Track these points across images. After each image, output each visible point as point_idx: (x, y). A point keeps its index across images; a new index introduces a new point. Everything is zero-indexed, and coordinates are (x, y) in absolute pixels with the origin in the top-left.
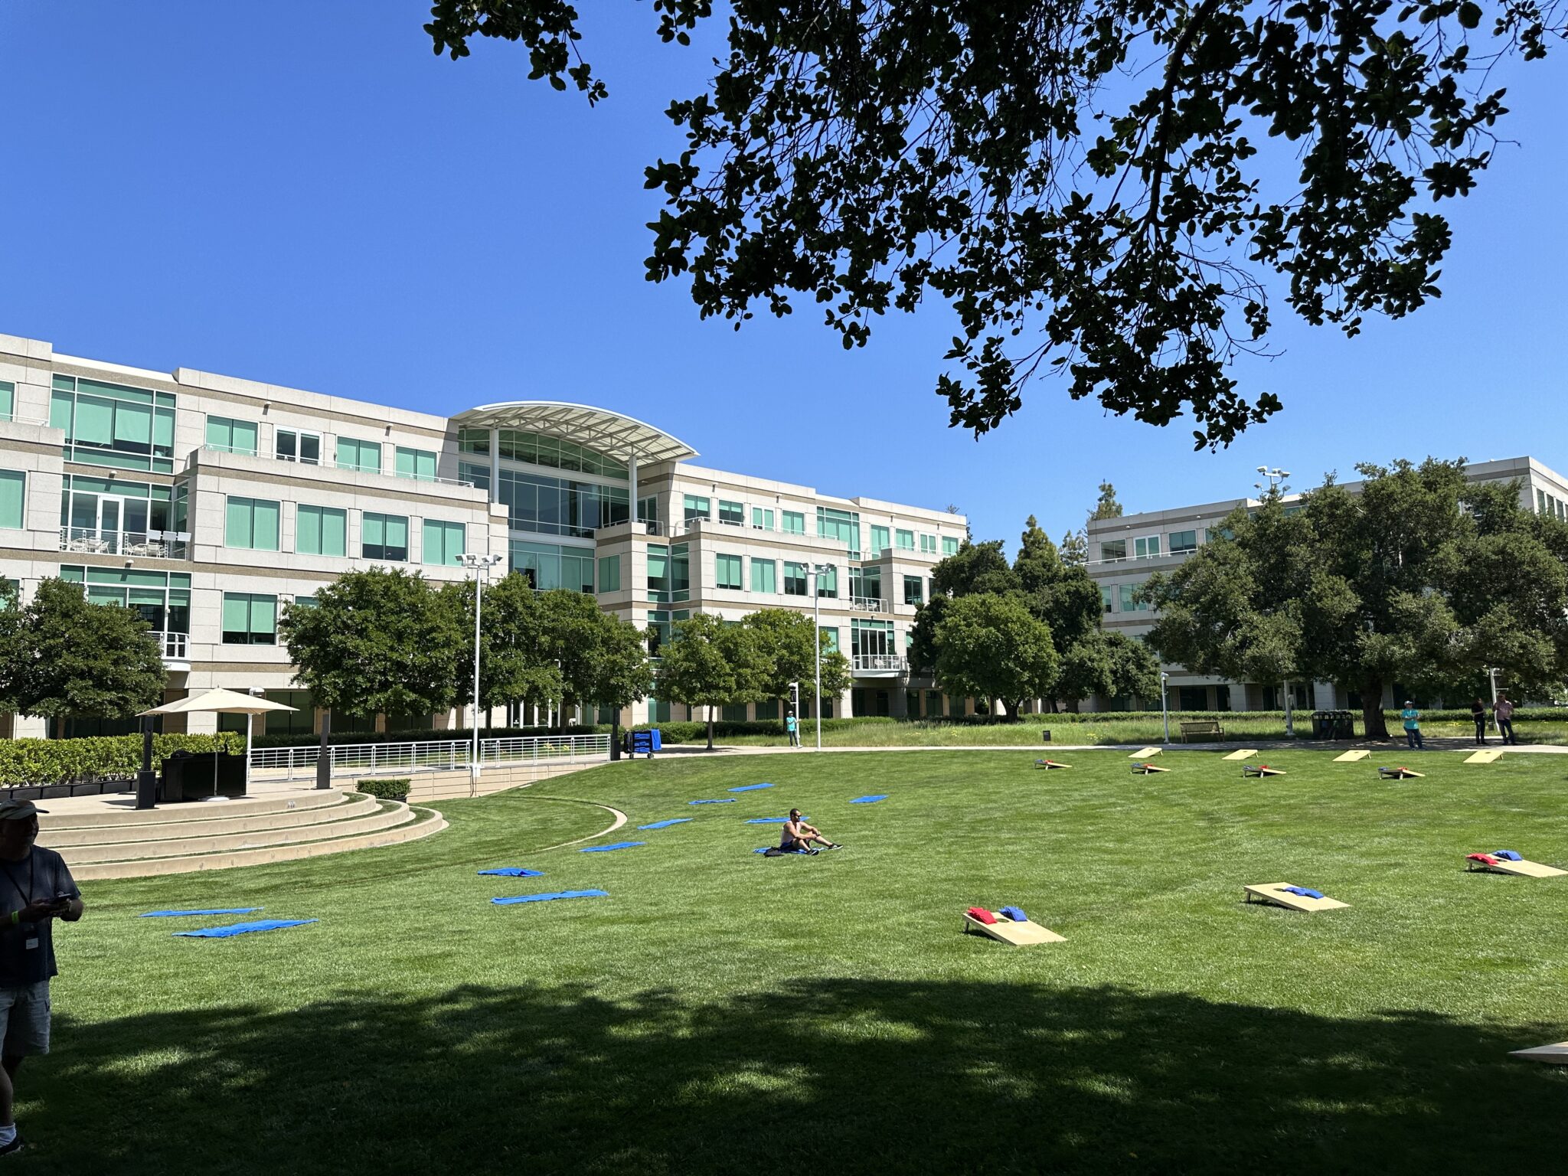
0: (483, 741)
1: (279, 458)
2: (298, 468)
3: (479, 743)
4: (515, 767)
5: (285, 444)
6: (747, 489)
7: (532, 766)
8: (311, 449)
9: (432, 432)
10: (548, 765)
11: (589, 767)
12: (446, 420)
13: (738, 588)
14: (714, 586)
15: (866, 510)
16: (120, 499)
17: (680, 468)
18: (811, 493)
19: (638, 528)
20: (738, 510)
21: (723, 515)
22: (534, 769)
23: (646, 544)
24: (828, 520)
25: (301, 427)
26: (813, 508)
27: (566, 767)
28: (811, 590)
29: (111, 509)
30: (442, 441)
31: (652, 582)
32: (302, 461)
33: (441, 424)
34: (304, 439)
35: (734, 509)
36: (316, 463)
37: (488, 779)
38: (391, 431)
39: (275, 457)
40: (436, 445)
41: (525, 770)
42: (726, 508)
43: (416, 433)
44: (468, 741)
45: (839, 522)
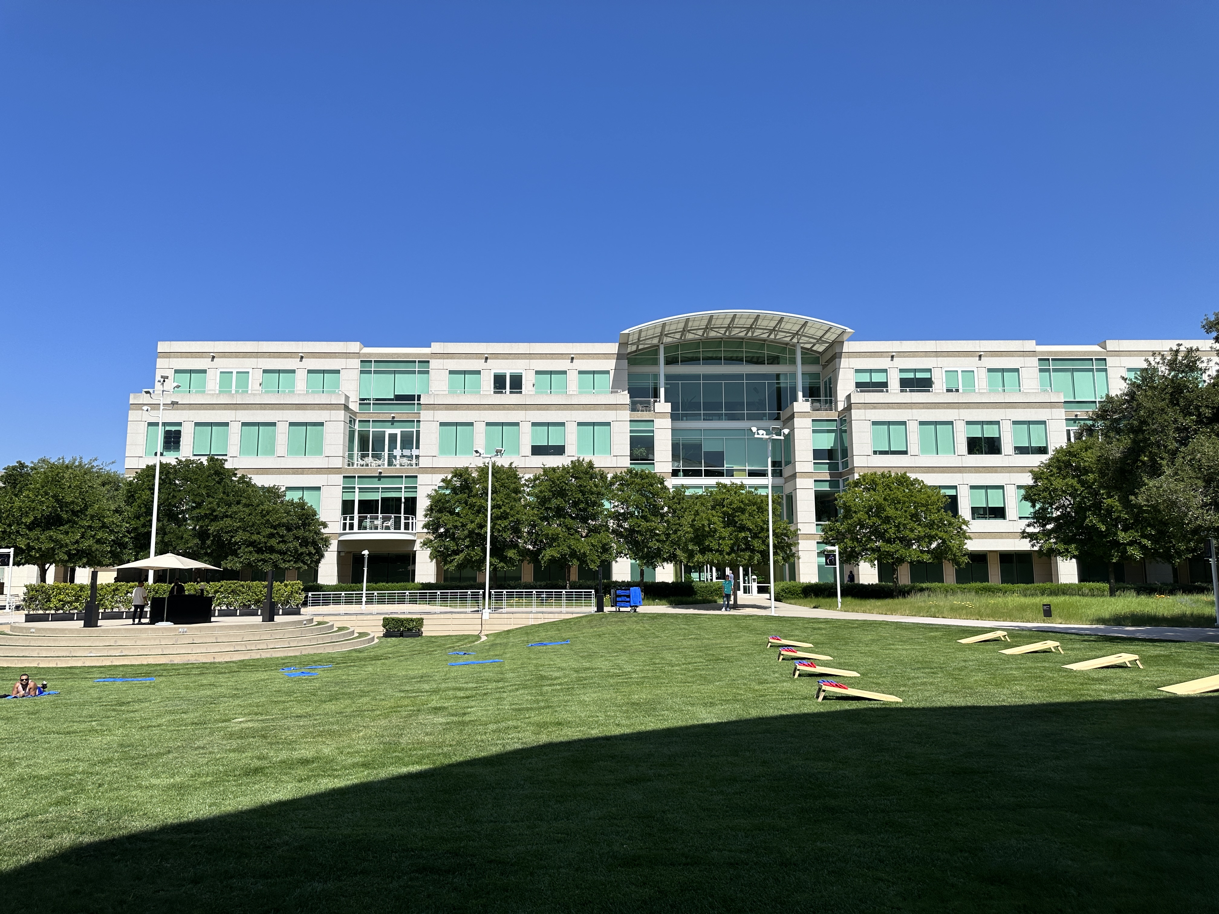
0: (493, 592)
1: (495, 392)
2: (508, 398)
3: (490, 593)
4: (516, 613)
5: (499, 382)
6: (937, 354)
7: (531, 612)
8: (517, 383)
9: (606, 356)
10: (543, 613)
11: (575, 616)
12: (617, 344)
13: (905, 453)
14: (871, 453)
15: (1118, 353)
16: (398, 431)
17: (849, 347)
18: (1030, 345)
19: (802, 405)
20: (926, 375)
21: (905, 384)
22: (531, 616)
23: (810, 420)
24: (1055, 370)
25: (508, 368)
26: (1034, 361)
27: (556, 616)
28: (1007, 446)
29: (393, 437)
30: (615, 361)
31: (818, 454)
32: (511, 392)
33: (613, 348)
34: (511, 377)
35: (919, 375)
36: (521, 392)
37: (495, 621)
38: (574, 360)
39: (492, 392)
40: (610, 365)
41: (524, 615)
42: (911, 375)
43: (593, 359)
44: (481, 592)
45: (1073, 370)
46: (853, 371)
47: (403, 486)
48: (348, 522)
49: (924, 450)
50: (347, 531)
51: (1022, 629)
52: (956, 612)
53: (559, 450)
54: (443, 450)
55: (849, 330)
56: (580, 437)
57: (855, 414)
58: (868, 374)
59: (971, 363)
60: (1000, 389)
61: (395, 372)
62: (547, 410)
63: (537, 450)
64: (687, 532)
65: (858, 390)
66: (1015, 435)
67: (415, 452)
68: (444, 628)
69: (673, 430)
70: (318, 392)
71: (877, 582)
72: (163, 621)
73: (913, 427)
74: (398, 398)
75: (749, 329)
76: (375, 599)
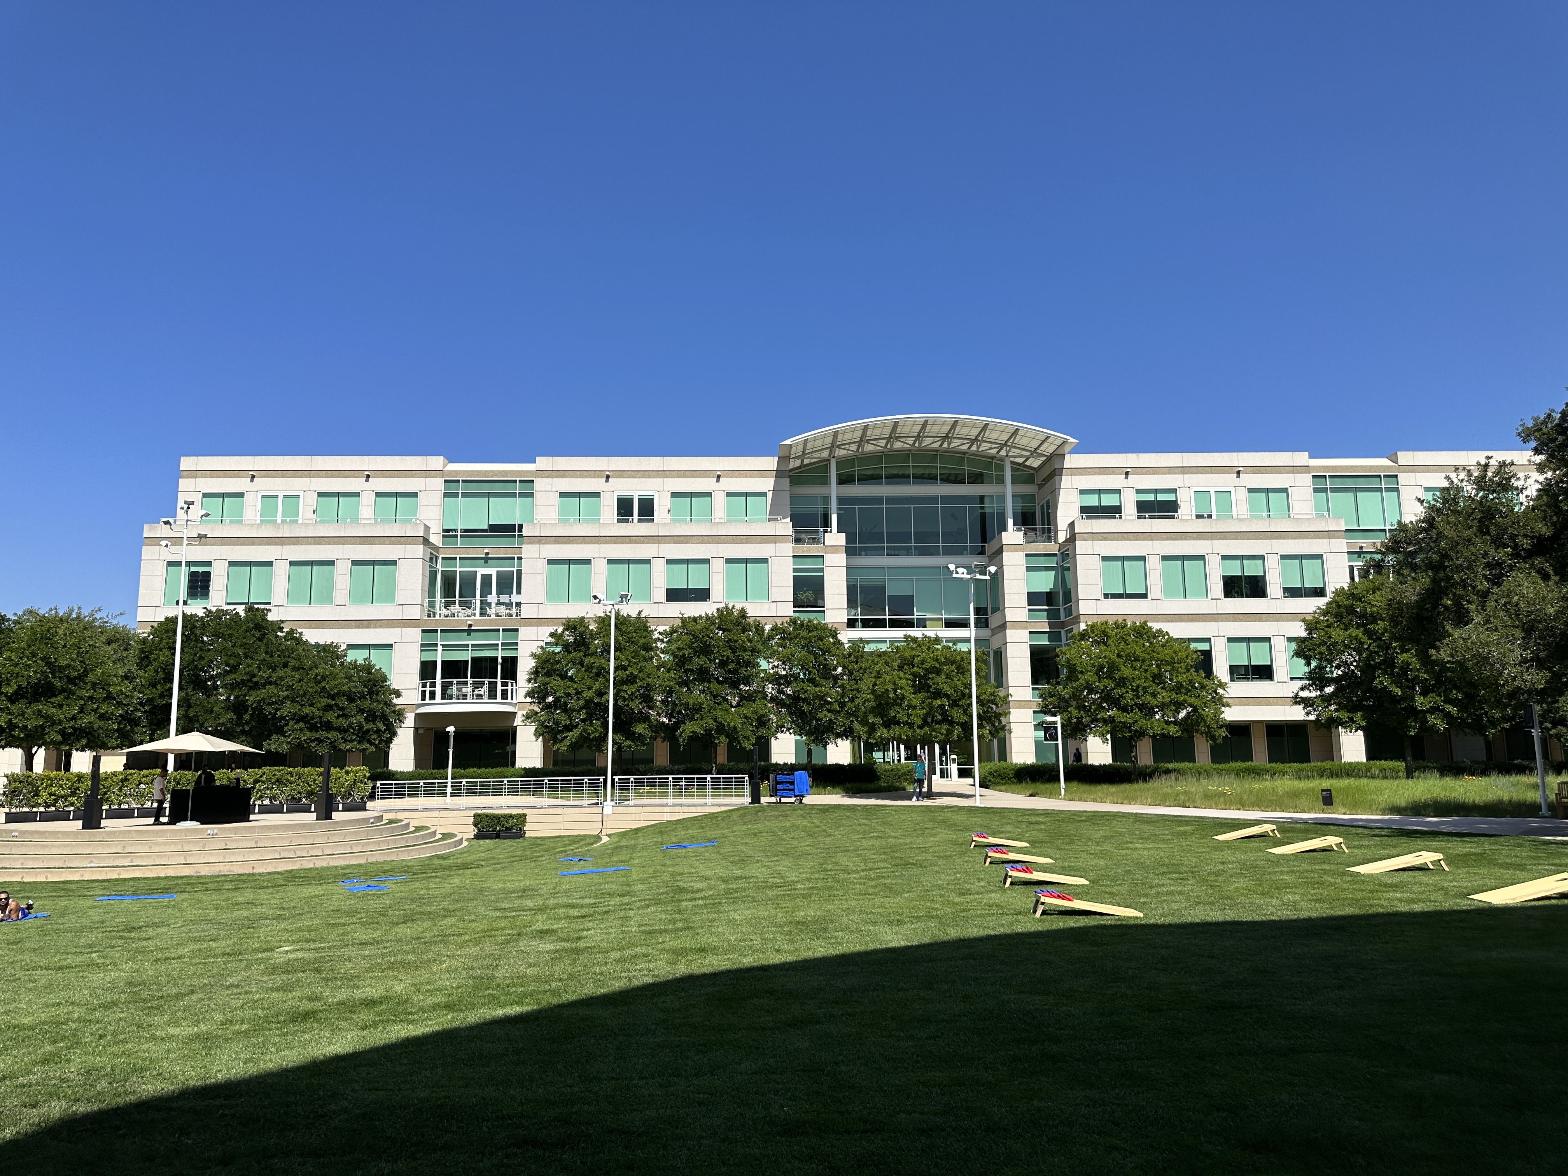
0: (616, 778)
1: (619, 521)
2: (635, 527)
3: (613, 780)
4: (646, 806)
5: (624, 507)
6: (1184, 470)
7: (667, 805)
8: (647, 508)
9: (762, 473)
10: (681, 805)
11: (723, 809)
12: (776, 459)
13: (1144, 596)
14: (1101, 597)
15: (1412, 468)
16: (493, 571)
17: (1071, 461)
18: (1302, 458)
19: (1012, 535)
20: (1170, 497)
21: (1144, 508)
22: (667, 809)
23: (1023, 555)
24: (1333, 490)
25: (635, 489)
26: (1307, 479)
27: (699, 809)
28: (1274, 587)
29: (487, 579)
30: (772, 480)
31: (1033, 598)
32: (639, 521)
33: (771, 463)
34: (640, 500)
35: (1161, 497)
36: (652, 521)
37: (620, 817)
38: (721, 479)
39: (616, 521)
40: (767, 485)
41: (657, 809)
42: (1150, 497)
43: (746, 477)
44: (601, 779)
45: (1356, 490)
46: (1077, 492)
47: (500, 643)
48: (428, 689)
49: (1168, 592)
50: (427, 701)
51: (1296, 821)
52: (1210, 799)
53: (702, 595)
54: (552, 596)
55: (1071, 440)
56: (728, 576)
57: (1081, 546)
58: (1097, 496)
59: (1227, 481)
60: (1265, 514)
61: (489, 495)
62: (687, 543)
63: (673, 595)
64: (868, 700)
65: (1084, 516)
66: (1284, 572)
67: (515, 598)
68: (553, 826)
69: (848, 568)
70: (389, 521)
71: (1111, 762)
72: (186, 820)
73: (1154, 564)
74: (493, 528)
75: (944, 438)
76: (464, 789)
